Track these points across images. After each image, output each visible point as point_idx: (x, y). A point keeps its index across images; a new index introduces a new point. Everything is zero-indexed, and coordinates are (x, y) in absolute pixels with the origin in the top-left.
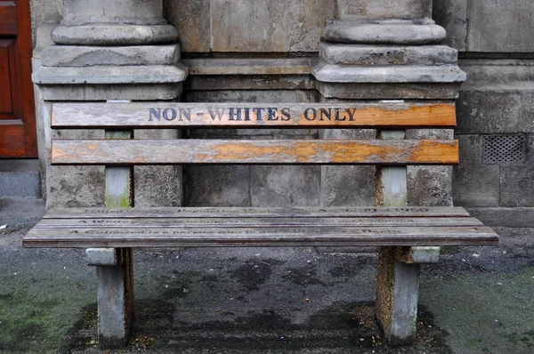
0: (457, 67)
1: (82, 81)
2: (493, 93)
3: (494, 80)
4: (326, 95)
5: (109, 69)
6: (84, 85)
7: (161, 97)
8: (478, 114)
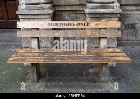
0: (120, 9)
1: (28, 14)
2: (127, 14)
3: (128, 11)
4: (87, 16)
5: (34, 10)
6: (29, 15)
7: (47, 17)
8: (123, 19)
